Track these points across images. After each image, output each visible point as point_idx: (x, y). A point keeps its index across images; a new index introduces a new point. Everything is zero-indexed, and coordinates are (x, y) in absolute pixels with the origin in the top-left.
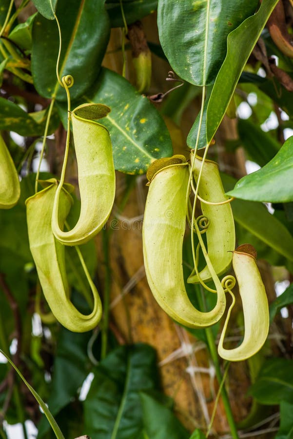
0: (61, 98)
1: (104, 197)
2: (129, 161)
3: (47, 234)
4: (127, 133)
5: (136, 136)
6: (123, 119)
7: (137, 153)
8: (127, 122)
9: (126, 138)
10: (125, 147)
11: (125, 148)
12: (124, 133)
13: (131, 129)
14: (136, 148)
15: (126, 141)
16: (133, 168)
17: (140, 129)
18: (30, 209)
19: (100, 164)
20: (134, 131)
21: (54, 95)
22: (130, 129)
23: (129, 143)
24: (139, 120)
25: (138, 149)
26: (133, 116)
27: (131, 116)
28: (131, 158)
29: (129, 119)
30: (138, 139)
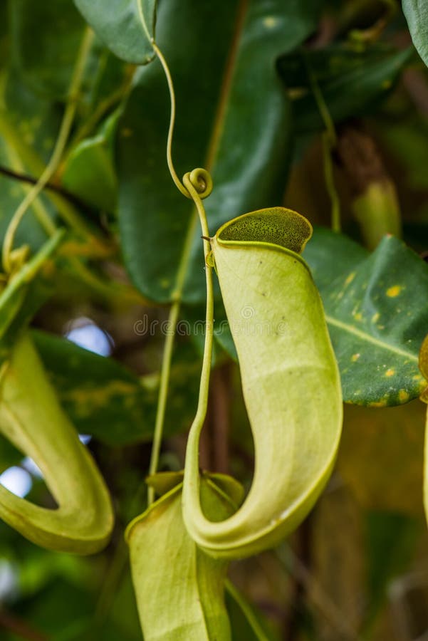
0: (194, 298)
1: (315, 421)
2: (369, 377)
3: (183, 601)
4: (359, 326)
5: (382, 327)
6: (346, 301)
7: (389, 359)
8: (355, 305)
9: (356, 337)
10: (358, 355)
11: (356, 357)
12: (351, 329)
13: (368, 314)
14: (384, 350)
15: (356, 343)
16: (381, 390)
17: (387, 310)
18: (138, 549)
19: (297, 343)
20: (376, 317)
21: (176, 295)
22: (364, 316)
23: (365, 346)
24: (385, 292)
25: (389, 351)
26: (369, 286)
27: (364, 287)
28: (375, 371)
29: (360, 296)
30: (385, 333)
